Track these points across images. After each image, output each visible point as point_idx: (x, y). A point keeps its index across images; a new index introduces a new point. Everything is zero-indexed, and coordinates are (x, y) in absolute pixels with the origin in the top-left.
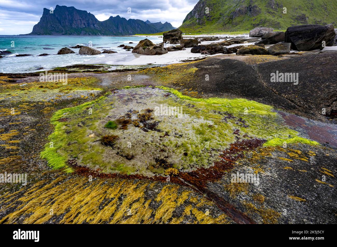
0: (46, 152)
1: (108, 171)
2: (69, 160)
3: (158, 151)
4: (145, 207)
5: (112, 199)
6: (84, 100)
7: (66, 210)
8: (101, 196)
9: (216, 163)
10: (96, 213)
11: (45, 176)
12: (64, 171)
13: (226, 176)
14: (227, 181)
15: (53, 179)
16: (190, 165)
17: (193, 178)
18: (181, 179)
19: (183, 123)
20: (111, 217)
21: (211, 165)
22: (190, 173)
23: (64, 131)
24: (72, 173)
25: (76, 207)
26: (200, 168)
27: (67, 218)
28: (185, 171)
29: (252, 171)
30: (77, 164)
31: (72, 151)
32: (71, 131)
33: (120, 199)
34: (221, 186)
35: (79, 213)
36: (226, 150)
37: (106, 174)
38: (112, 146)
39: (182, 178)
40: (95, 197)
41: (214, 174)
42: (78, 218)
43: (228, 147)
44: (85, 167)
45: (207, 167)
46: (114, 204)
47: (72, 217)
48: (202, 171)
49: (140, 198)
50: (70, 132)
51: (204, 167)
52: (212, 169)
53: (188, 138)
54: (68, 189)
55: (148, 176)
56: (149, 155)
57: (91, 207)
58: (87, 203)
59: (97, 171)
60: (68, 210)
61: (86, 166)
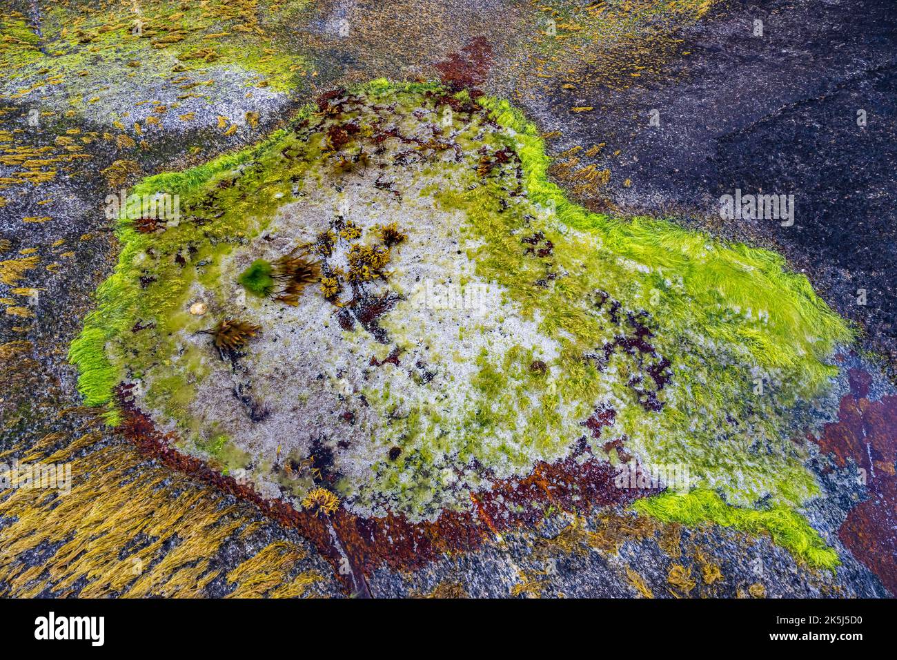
0: (81, 346)
1: (185, 448)
2: (122, 384)
3: (337, 414)
4: (196, 587)
5: (154, 539)
6: (224, 139)
7: (68, 533)
8: (138, 522)
9: (449, 515)
10: (110, 563)
11: (64, 422)
12: (103, 415)
13: (438, 565)
14: (429, 582)
15: (75, 435)
16: (380, 494)
17: (358, 539)
18: (332, 531)
19: (466, 322)
20: (130, 584)
21: (428, 517)
22: (364, 520)
23: (139, 273)
24: (115, 429)
25: (84, 535)
26: (395, 515)
27: (60, 557)
28: (358, 509)
29: (514, 579)
30: (133, 401)
31: (136, 352)
32: (156, 276)
33: (166, 544)
34: (403, 590)
35: (84, 552)
36: (509, 481)
37: (178, 455)
38: (235, 357)
39: (335, 530)
40: (127, 521)
41: (416, 545)
42: (76, 563)
43: (524, 471)
44: (146, 417)
45: (414, 519)
46: (148, 555)
47: (70, 557)
48: (395, 527)
49: (203, 558)
50: (152, 280)
51: (409, 514)
52: (422, 531)
53: (443, 392)
54: (92, 476)
55: (264, 493)
56: (306, 422)
57: (106, 545)
58: (106, 532)
59: (166, 439)
60: (69, 537)
61: (150, 416)
